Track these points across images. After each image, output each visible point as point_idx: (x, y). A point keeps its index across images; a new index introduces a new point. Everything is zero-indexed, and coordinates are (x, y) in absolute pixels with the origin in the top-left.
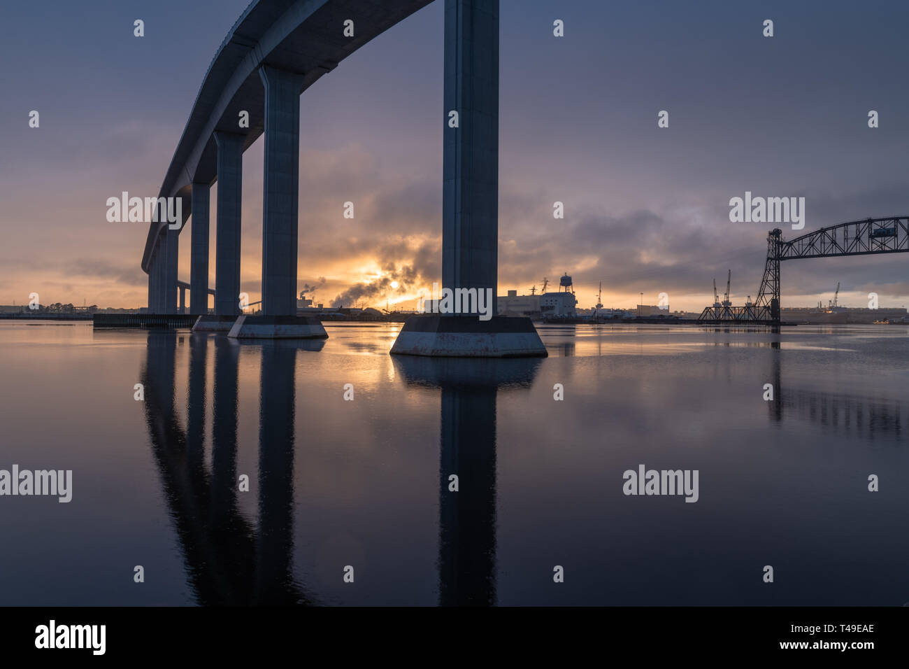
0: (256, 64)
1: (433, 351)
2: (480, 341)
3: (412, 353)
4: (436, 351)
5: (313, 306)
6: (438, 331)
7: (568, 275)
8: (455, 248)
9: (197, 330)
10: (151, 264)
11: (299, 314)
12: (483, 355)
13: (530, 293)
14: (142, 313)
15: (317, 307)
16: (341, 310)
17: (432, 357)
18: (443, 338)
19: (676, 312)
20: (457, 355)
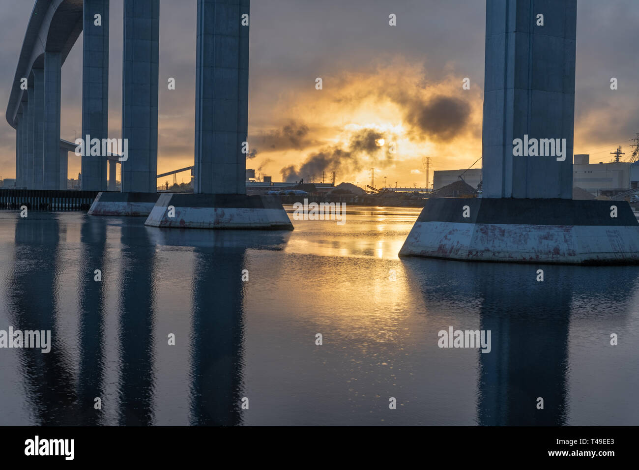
1: (470, 252)
2: (546, 238)
3: (435, 255)
4: (474, 253)
5: (255, 179)
6: (477, 221)
8: (506, 89)
9: (96, 214)
10: (20, 113)
11: (250, 194)
12: (550, 259)
13: (613, 159)
14: (8, 187)
15: (262, 181)
16: (301, 186)
17: (468, 261)
18: (486, 233)
20: (507, 259)
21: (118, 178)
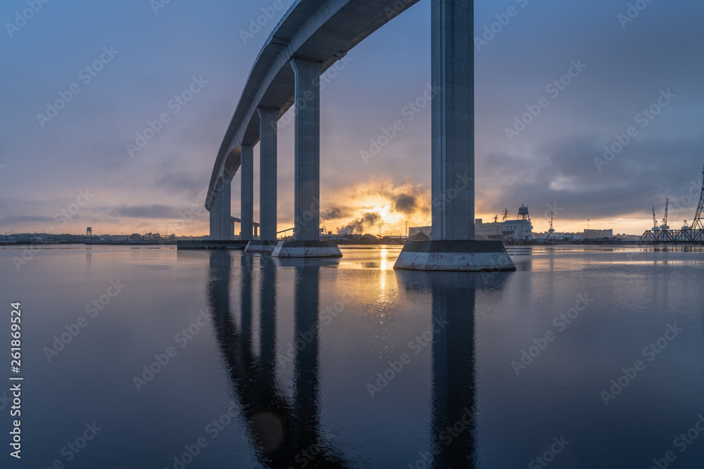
0: (289, 58)
1: (427, 266)
2: (463, 259)
3: (410, 268)
5: (324, 233)
6: (429, 252)
7: (524, 206)
8: (441, 188)
9: (248, 251)
10: (211, 204)
11: (321, 240)
12: (465, 269)
13: (493, 221)
14: (205, 239)
15: (327, 234)
16: (346, 236)
17: (426, 271)
18: (434, 257)
19: (618, 234)
20: (445, 269)
21: (258, 234)
